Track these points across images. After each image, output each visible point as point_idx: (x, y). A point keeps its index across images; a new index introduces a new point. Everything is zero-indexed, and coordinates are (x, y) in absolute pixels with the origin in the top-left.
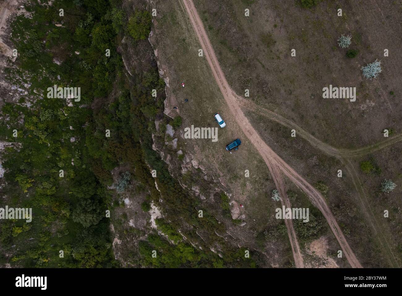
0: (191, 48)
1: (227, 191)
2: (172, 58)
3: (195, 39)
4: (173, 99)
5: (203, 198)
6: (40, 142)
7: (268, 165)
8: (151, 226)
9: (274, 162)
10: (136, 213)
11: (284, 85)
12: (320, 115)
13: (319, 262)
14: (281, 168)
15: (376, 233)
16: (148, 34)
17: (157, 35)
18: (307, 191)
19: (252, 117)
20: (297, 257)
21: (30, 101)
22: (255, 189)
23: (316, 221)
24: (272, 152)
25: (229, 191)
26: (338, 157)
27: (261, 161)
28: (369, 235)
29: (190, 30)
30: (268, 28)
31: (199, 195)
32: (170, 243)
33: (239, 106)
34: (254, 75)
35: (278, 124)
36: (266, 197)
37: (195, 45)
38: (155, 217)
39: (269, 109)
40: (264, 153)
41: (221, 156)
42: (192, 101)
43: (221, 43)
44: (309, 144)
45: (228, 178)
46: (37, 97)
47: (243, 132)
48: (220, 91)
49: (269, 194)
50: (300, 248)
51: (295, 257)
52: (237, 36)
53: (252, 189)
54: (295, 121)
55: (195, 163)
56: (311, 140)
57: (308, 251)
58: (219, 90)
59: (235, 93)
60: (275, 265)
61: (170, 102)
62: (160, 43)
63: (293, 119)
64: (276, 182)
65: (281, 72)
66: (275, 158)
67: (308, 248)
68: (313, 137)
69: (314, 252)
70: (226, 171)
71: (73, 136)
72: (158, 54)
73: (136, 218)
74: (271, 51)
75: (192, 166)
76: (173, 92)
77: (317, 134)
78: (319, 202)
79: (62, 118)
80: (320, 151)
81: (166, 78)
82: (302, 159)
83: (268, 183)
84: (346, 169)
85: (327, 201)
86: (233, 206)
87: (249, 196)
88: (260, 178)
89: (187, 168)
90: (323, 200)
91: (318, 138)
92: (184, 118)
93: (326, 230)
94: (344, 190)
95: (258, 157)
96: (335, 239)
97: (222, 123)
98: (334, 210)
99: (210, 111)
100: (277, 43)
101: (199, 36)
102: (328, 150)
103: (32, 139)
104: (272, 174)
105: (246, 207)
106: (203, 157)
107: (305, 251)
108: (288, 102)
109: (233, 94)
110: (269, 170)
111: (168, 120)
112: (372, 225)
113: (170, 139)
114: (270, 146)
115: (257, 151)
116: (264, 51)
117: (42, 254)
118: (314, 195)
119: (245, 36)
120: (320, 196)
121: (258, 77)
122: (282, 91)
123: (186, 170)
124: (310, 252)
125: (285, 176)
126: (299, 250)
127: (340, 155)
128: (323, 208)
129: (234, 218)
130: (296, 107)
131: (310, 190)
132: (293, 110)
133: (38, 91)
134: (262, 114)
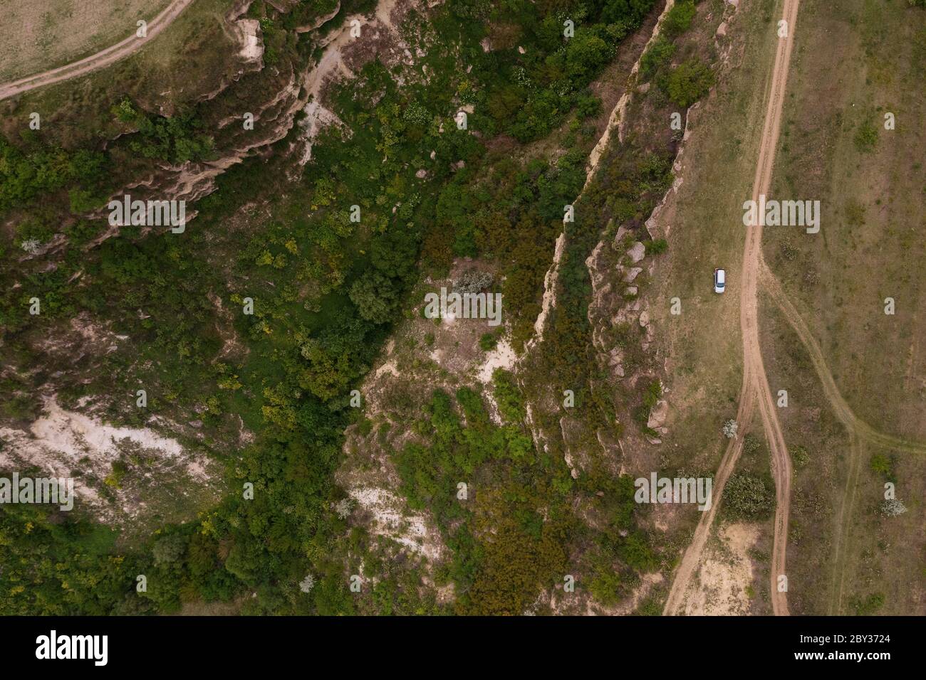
0: (741, 158)
1: (665, 382)
2: (707, 156)
3: (755, 151)
4: (672, 211)
5: (620, 371)
6: (378, 148)
7: (745, 381)
8: (477, 377)
9: (755, 382)
10: (457, 344)
11: (837, 288)
12: (861, 357)
13: (726, 557)
14: (760, 397)
15: (835, 561)
16: (692, 103)
17: (705, 111)
18: (775, 449)
19: (766, 305)
20: (701, 532)
21: (406, 77)
22: (706, 403)
23: (765, 495)
24: (762, 368)
25: (668, 382)
26: (849, 429)
27: (739, 370)
28: (824, 558)
29: (756, 134)
30: (866, 198)
31: (616, 366)
32: (491, 418)
33: (757, 278)
34: (806, 250)
35: (795, 335)
36: (714, 423)
37: (750, 158)
38: (497, 366)
39: (796, 307)
40: (749, 362)
41: (688, 330)
42: (697, 231)
43: (788, 178)
44: (821, 389)
45: (680, 365)
46: (420, 79)
47: (739, 315)
48: (744, 242)
49: (722, 421)
50: (713, 523)
51: (697, 530)
52: (817, 182)
53: (702, 399)
54: (821, 345)
55: (644, 318)
56: (828, 383)
57: (721, 531)
58: (744, 239)
59: (762, 257)
60: (661, 524)
61: (663, 214)
62: (702, 126)
63: (820, 340)
64: (740, 411)
65: (845, 267)
66: (759, 379)
67: (724, 529)
68: (832, 381)
69: (728, 539)
70: (682, 354)
71: (426, 169)
72: (689, 139)
73: (451, 350)
74: (850, 232)
75: (638, 320)
76: (678, 203)
77: (840, 380)
78: (782, 475)
79: (433, 133)
80: (830, 406)
81: (679, 177)
82: (798, 401)
83: (729, 405)
84: (850, 451)
85: (793, 480)
86: (660, 407)
87: (691, 407)
88: (723, 392)
89: (626, 318)
90: (788, 476)
91: (839, 387)
92: (670, 248)
93: (767, 518)
94: (828, 478)
95: (739, 362)
96: (772, 537)
97: (721, 285)
98: (798, 496)
99: (713, 260)
100: (865, 227)
101: (763, 150)
102: (841, 410)
103: (371, 135)
104: (743, 398)
105: (677, 420)
106: (663, 316)
107: (716, 530)
108: (828, 314)
109: (759, 257)
110: (741, 389)
111: (643, 236)
112: (837, 547)
113: (629, 264)
114: (764, 359)
115: (742, 353)
116: (840, 225)
117: (268, 317)
118: (781, 461)
119: (828, 190)
120: (788, 468)
121: (809, 254)
122: (830, 295)
123: (624, 319)
124: (722, 535)
125: (759, 411)
126: (710, 523)
127: (854, 427)
128: (782, 485)
129: (649, 425)
130: (835, 328)
131: (779, 451)
132: (828, 328)
133: (428, 71)
134: (782, 307)
